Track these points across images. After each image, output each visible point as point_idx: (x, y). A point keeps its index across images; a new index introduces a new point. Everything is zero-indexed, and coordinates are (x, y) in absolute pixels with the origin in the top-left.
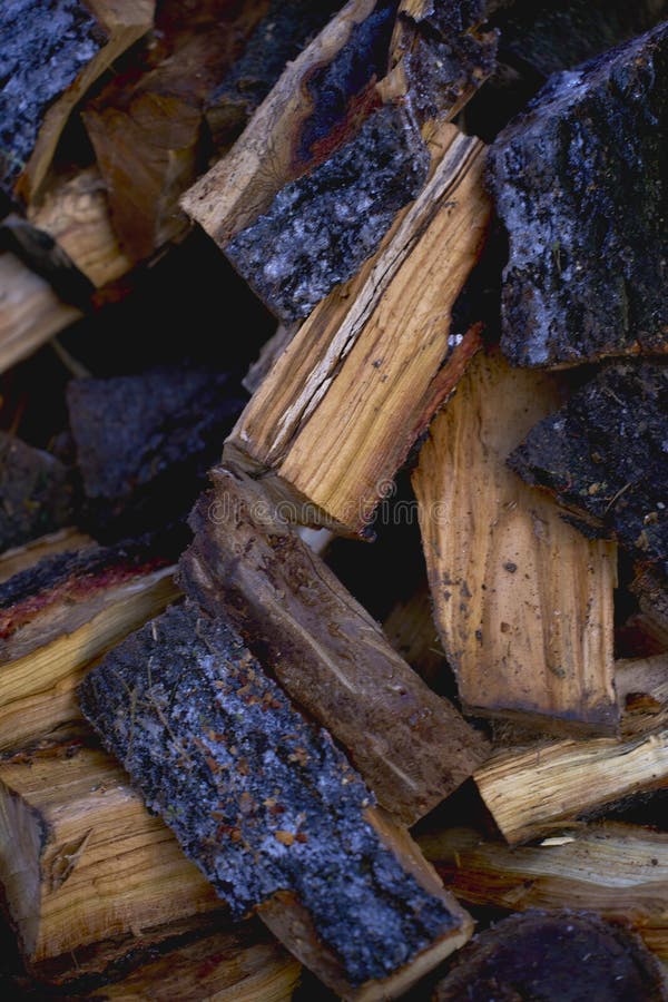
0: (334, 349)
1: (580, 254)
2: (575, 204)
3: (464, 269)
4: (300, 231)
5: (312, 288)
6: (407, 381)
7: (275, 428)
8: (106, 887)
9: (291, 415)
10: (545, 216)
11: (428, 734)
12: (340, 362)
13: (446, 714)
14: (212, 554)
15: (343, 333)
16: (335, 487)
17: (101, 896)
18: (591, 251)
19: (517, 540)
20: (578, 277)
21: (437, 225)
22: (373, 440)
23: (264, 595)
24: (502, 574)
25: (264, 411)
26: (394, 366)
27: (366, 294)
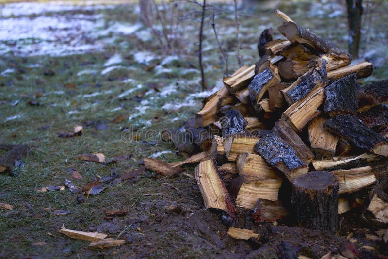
0: (300, 106)
1: (337, 97)
2: (337, 91)
3: (320, 104)
4: (297, 91)
5: (298, 98)
6: (309, 113)
7: (289, 113)
8: (254, 167)
9: (292, 112)
10: (332, 93)
11: (306, 150)
12: (300, 108)
13: (309, 149)
14: (277, 127)
15: (302, 105)
16: (297, 123)
17: (253, 168)
18: (339, 98)
19: (323, 136)
20: (336, 100)
21: (317, 96)
22: (303, 119)
23: (284, 132)
24: (320, 138)
25: (289, 110)
26: (308, 111)
27: (305, 102)
